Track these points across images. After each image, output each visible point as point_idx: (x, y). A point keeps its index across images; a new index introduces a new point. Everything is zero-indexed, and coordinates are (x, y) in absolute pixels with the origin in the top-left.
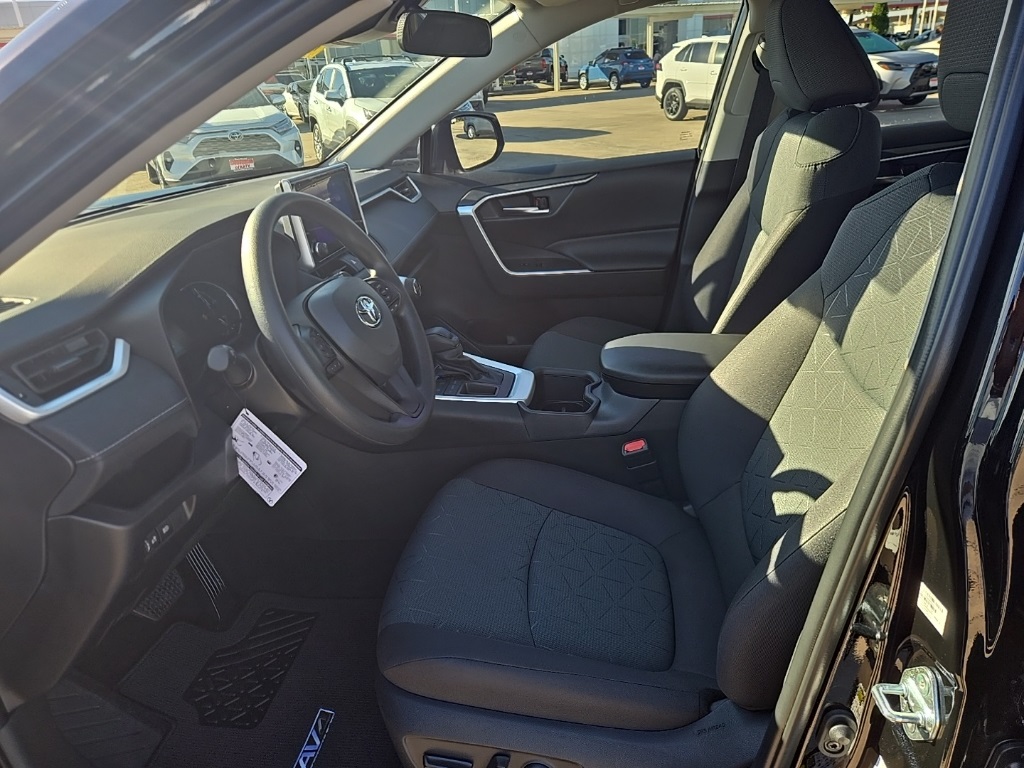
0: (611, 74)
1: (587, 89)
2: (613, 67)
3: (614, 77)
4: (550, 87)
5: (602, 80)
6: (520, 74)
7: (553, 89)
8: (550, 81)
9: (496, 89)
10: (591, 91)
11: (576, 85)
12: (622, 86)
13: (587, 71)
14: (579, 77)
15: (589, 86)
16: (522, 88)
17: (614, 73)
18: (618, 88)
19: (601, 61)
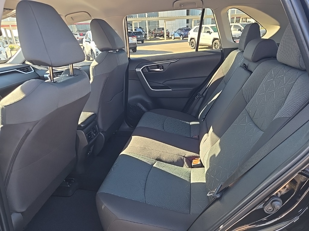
0: (181, 35)
1: (174, 39)
2: (182, 33)
3: (181, 36)
4: (163, 39)
5: (178, 37)
6: (155, 35)
7: (164, 39)
8: (164, 37)
9: (147, 39)
10: (175, 40)
11: (171, 38)
12: (184, 39)
13: (174, 34)
14: (172, 36)
15: (175, 38)
16: (155, 39)
17: (182, 35)
18: (183, 39)
19: (178, 31)
